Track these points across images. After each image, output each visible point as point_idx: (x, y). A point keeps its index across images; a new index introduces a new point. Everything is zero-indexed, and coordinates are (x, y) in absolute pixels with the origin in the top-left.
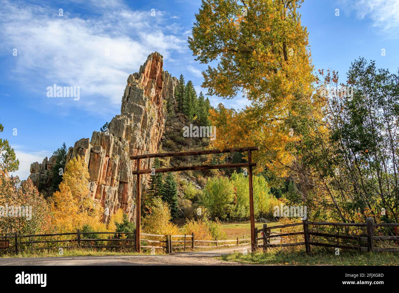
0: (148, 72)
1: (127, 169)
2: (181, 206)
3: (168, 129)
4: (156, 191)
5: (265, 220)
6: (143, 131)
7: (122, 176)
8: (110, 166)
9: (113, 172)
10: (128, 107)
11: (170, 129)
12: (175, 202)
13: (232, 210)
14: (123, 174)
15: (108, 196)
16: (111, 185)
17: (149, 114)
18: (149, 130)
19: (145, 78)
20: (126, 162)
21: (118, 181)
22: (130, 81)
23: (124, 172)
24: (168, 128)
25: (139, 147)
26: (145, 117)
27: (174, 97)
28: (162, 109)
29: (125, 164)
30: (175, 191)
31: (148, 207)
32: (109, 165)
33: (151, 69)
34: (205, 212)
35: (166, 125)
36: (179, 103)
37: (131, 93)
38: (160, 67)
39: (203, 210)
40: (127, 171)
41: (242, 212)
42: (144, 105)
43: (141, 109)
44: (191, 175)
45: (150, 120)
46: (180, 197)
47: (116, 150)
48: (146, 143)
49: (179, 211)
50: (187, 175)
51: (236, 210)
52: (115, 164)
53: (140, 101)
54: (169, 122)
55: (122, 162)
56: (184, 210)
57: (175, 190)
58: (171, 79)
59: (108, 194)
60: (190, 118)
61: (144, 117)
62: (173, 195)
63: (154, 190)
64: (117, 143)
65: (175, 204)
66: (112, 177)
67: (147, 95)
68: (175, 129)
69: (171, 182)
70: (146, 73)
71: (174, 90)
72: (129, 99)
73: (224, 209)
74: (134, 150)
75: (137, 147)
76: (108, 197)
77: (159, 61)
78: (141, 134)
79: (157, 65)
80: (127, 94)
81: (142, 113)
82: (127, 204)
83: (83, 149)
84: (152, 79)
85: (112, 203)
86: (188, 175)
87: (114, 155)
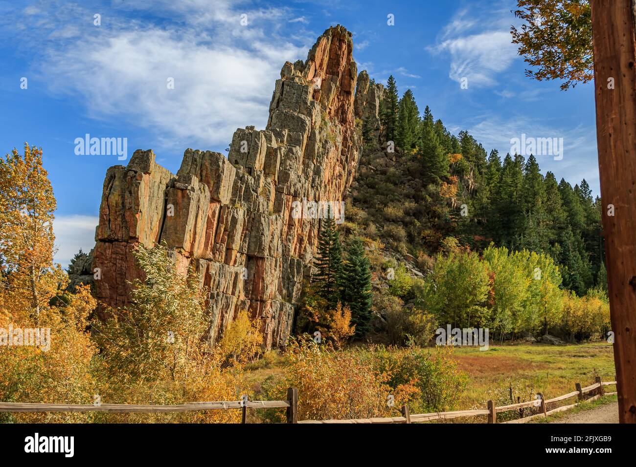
0: (322, 60)
1: (263, 230)
2: (380, 309)
3: (364, 170)
4: (329, 278)
5: (553, 339)
6: (308, 164)
7: (253, 245)
8: (222, 223)
9: (231, 234)
10: (277, 117)
11: (367, 169)
12: (366, 301)
13: (483, 319)
14: (255, 240)
15: (216, 282)
16: (227, 262)
17: (320, 133)
18: (320, 163)
19: (316, 70)
20: (260, 216)
21: (242, 254)
22: (286, 73)
23: (255, 237)
24: (365, 168)
25: (295, 192)
26: (312, 138)
27: (378, 117)
28: (352, 133)
29: (260, 222)
30: (366, 279)
31: (310, 309)
32: (221, 219)
33: (330, 58)
34: (428, 321)
35: (361, 163)
36: (388, 128)
37: (285, 92)
38: (346, 52)
39: (424, 318)
40: (262, 234)
41: (505, 322)
42: (310, 115)
43: (303, 122)
44: (405, 252)
45: (323, 144)
46: (380, 292)
47: (240, 192)
48: (312, 187)
49: (376, 318)
50: (396, 250)
51: (493, 319)
52: (233, 217)
53: (302, 106)
54: (367, 157)
55: (253, 215)
56: (386, 317)
57: (366, 276)
58: (374, 87)
59: (217, 278)
60: (406, 151)
61: (309, 138)
62: (362, 286)
63: (326, 277)
64: (242, 177)
65: (366, 304)
66: (228, 245)
67: (320, 101)
68: (377, 170)
69: (357, 259)
70: (318, 62)
71: (377, 104)
72: (281, 104)
73: (468, 316)
74: (284, 197)
75: (292, 191)
76: (219, 284)
77: (343, 41)
78: (303, 170)
79: (340, 48)
80: (278, 95)
81: (305, 130)
82: (263, 302)
83: (136, 172)
84: (331, 76)
85: (227, 298)
86: (398, 251)
87: (235, 201)
